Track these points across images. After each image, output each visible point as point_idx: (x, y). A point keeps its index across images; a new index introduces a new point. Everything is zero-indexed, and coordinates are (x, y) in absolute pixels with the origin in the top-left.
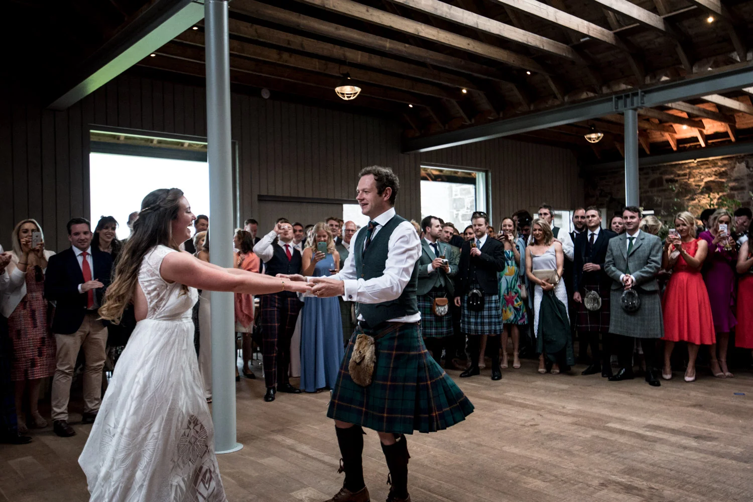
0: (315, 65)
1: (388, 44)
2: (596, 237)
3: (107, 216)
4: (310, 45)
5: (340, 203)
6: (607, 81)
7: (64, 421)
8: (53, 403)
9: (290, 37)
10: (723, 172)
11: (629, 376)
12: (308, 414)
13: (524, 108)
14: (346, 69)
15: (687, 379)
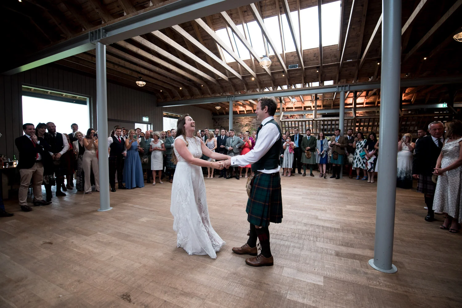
0: (128, 72)
1: (157, 69)
2: (223, 138)
3: (42, 123)
4: (128, 65)
5: (134, 123)
6: (225, 91)
7: (26, 206)
8: (20, 199)
9: (120, 60)
10: (251, 121)
11: (231, 177)
12: (133, 196)
13: (200, 97)
14: (140, 75)
15: (246, 177)
